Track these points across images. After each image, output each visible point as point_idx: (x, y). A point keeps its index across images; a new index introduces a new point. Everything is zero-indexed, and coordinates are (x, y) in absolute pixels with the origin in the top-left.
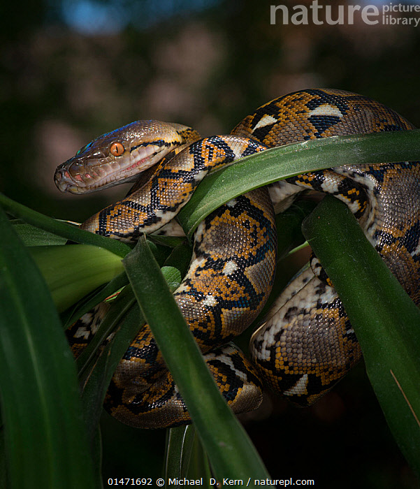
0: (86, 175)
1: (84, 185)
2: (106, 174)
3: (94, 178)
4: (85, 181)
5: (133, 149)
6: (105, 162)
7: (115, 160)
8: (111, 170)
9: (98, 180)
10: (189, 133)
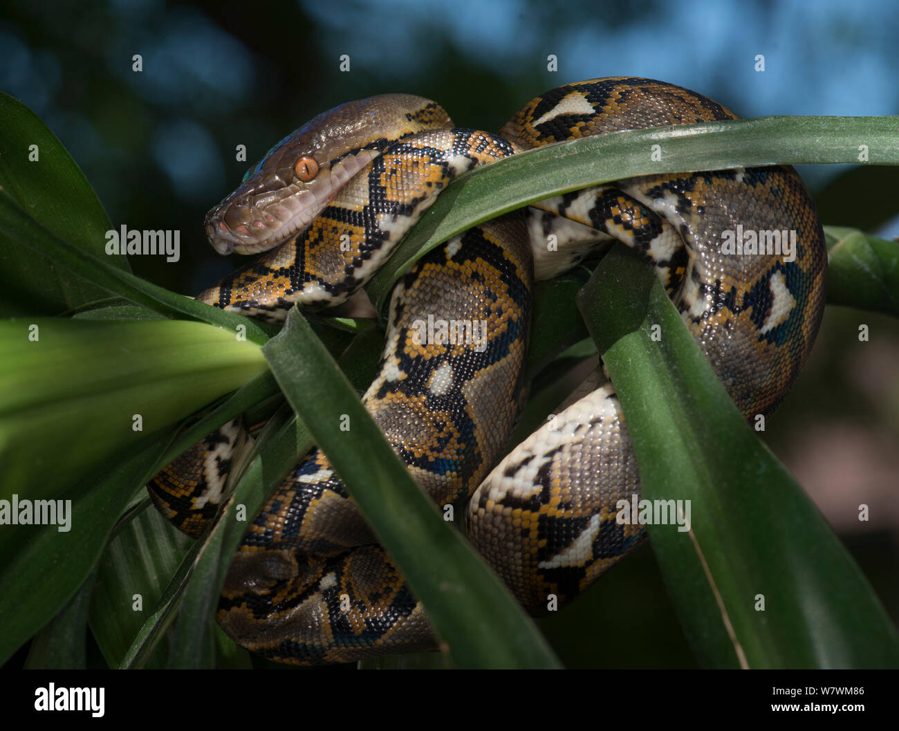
0: (254, 223)
1: (254, 241)
2: (291, 214)
3: (269, 225)
4: (256, 234)
5: (334, 162)
6: (287, 195)
7: (304, 188)
8: (299, 207)
9: (277, 229)
10: (431, 113)
